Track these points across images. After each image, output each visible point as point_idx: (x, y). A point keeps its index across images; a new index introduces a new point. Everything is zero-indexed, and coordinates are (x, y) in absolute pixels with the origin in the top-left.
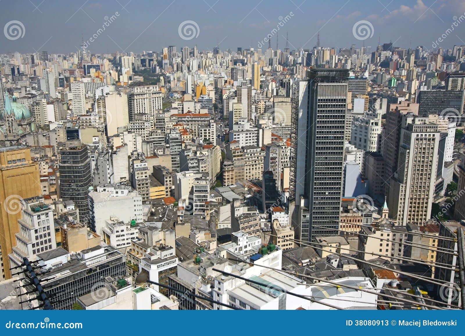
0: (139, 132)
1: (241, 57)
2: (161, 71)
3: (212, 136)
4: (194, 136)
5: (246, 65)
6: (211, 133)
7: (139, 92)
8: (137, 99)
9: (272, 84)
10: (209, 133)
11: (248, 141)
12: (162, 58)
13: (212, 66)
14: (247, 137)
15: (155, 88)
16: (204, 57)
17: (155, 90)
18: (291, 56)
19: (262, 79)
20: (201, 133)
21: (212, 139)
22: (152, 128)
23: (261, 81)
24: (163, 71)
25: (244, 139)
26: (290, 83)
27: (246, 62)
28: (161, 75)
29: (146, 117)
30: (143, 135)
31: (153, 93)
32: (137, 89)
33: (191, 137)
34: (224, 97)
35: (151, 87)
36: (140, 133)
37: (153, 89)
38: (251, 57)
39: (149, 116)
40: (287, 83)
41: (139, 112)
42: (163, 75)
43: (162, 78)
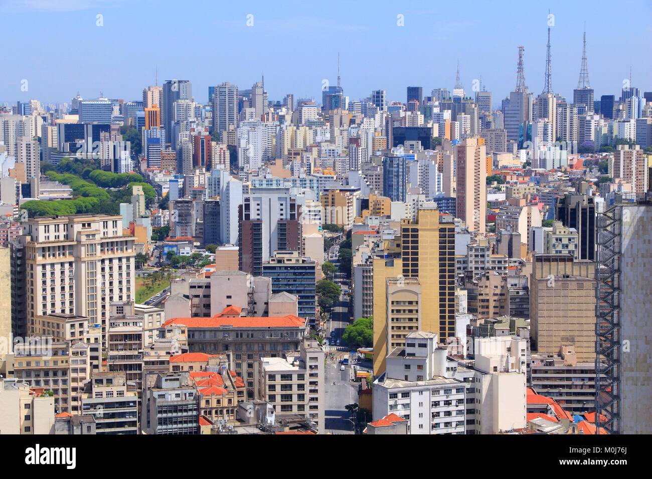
0: (47, 382)
1: (420, 121)
2: (137, 166)
3: (312, 399)
4: (245, 398)
5: (438, 148)
6: (308, 387)
7: (52, 239)
8: (44, 266)
9: (529, 214)
10: (301, 387)
11: (442, 419)
12: (141, 121)
13: (315, 150)
14: (436, 404)
15: (110, 224)
16: (288, 118)
17: (110, 235)
18: (597, 117)
19: (492, 197)
20: (272, 387)
21: (312, 407)
22: (96, 367)
23: (490, 205)
24: (143, 166)
25: (427, 410)
26: (592, 210)
27: (436, 134)
28: (135, 180)
29: (77, 329)
30: (61, 395)
31: (102, 245)
32: (47, 227)
33: (235, 403)
34: (358, 260)
35: (97, 225)
36: (52, 386)
37: (102, 230)
38: (454, 118)
39: (86, 324)
40: (584, 210)
41: (49, 312)
42: (145, 179)
43: (137, 190)
